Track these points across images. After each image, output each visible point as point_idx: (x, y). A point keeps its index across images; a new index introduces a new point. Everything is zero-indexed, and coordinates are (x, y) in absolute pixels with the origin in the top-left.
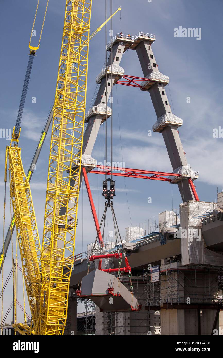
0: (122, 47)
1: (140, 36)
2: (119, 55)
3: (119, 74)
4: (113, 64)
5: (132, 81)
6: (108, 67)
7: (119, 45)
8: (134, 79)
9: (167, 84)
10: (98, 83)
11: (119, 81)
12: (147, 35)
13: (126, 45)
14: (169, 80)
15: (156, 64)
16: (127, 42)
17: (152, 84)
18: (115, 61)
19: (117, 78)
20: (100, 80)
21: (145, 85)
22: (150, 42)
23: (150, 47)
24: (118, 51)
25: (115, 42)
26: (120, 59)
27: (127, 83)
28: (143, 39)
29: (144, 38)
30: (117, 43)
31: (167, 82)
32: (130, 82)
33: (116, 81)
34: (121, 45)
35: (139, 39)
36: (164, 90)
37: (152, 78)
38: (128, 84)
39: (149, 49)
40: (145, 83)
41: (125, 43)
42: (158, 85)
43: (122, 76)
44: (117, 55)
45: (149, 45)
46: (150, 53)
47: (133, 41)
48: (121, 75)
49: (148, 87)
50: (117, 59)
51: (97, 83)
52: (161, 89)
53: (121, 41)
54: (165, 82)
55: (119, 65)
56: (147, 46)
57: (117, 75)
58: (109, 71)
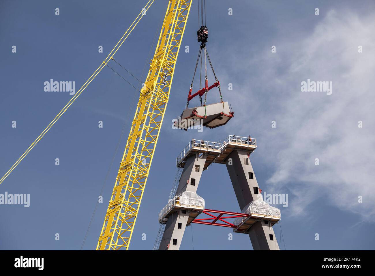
0: (200, 162)
1: (230, 141)
2: (196, 175)
3: (195, 208)
4: (186, 191)
5: (219, 218)
6: (177, 197)
7: (196, 157)
8: (222, 214)
9: (277, 221)
10: (162, 222)
11: (196, 219)
12: (243, 139)
13: (207, 158)
14: (280, 216)
15: (258, 188)
16: (209, 153)
17: (253, 222)
18: (189, 185)
19: (194, 214)
20: (166, 218)
21: (241, 223)
22: (248, 151)
23: (247, 159)
24: (194, 168)
25: (189, 154)
26: (197, 182)
27: (211, 221)
28: (236, 146)
29: (238, 144)
30: (193, 155)
31: (278, 219)
32: (216, 219)
33: (192, 219)
34: (199, 157)
35: (229, 146)
36: (272, 233)
37: (251, 212)
38: (213, 223)
39: (247, 163)
40: (242, 220)
41: (206, 154)
42: (263, 223)
43: (201, 211)
44: (192, 176)
45: (246, 157)
46: (248, 169)
47: (219, 151)
48: (199, 210)
49: (247, 227)
50: (193, 182)
51: (160, 223)
52: (268, 230)
53: (199, 151)
54: (274, 218)
55: (196, 193)
56: (242, 157)
57: (193, 209)
58: (179, 203)
